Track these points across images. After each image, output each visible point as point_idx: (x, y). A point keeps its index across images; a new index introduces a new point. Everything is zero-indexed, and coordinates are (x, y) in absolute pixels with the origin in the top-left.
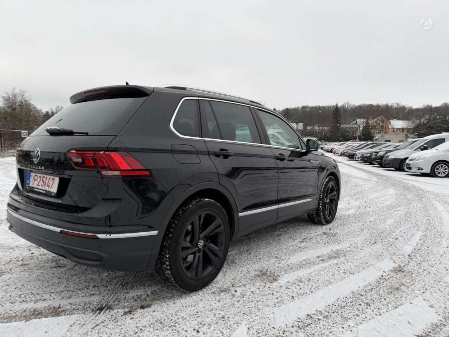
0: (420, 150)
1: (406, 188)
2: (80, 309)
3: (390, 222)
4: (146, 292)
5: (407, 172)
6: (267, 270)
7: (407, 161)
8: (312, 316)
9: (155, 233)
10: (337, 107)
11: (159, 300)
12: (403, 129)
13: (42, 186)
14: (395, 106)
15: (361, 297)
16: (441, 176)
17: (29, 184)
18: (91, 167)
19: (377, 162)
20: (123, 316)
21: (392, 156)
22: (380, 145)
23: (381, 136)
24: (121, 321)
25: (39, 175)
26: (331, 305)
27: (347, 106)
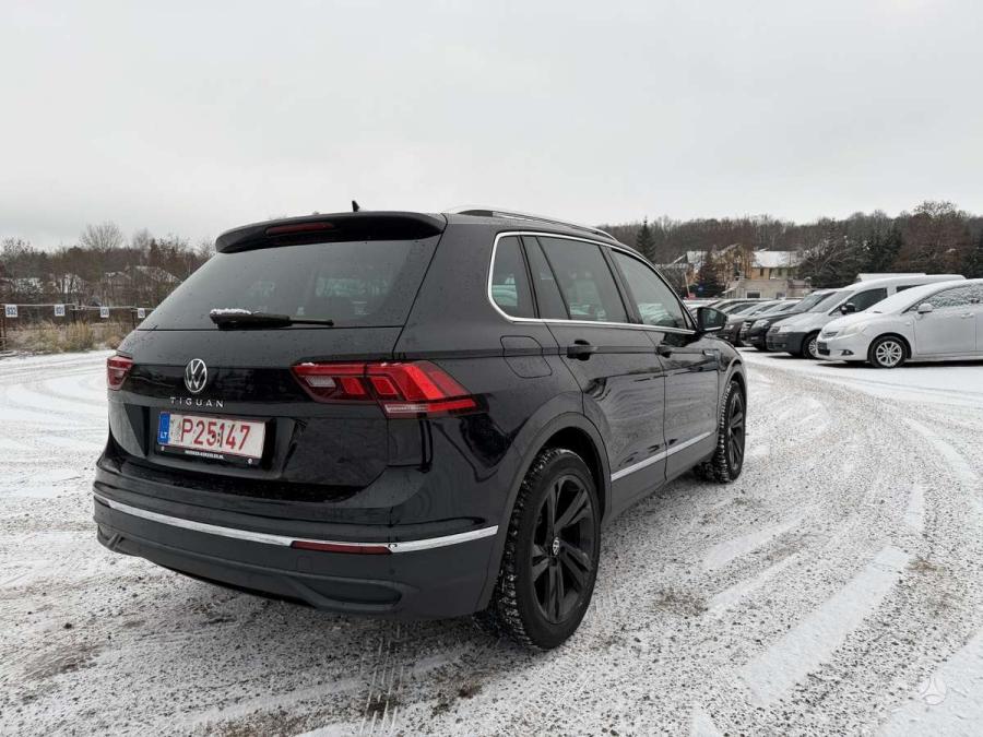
0: (839, 313)
1: (838, 395)
2: (331, 711)
3: (848, 468)
4: (451, 661)
5: (817, 359)
6: (671, 589)
7: (820, 338)
8: (819, 676)
9: (492, 531)
10: (645, 226)
11: (489, 674)
12: (780, 270)
13: (210, 444)
14: (760, 221)
15: (889, 629)
16: (889, 365)
17: (166, 440)
18: (357, 397)
19: (750, 341)
20: (436, 718)
21: (785, 327)
22: (749, 306)
23: (741, 286)
24: (437, 728)
25: (195, 419)
26: (841, 650)
27: (663, 224)
